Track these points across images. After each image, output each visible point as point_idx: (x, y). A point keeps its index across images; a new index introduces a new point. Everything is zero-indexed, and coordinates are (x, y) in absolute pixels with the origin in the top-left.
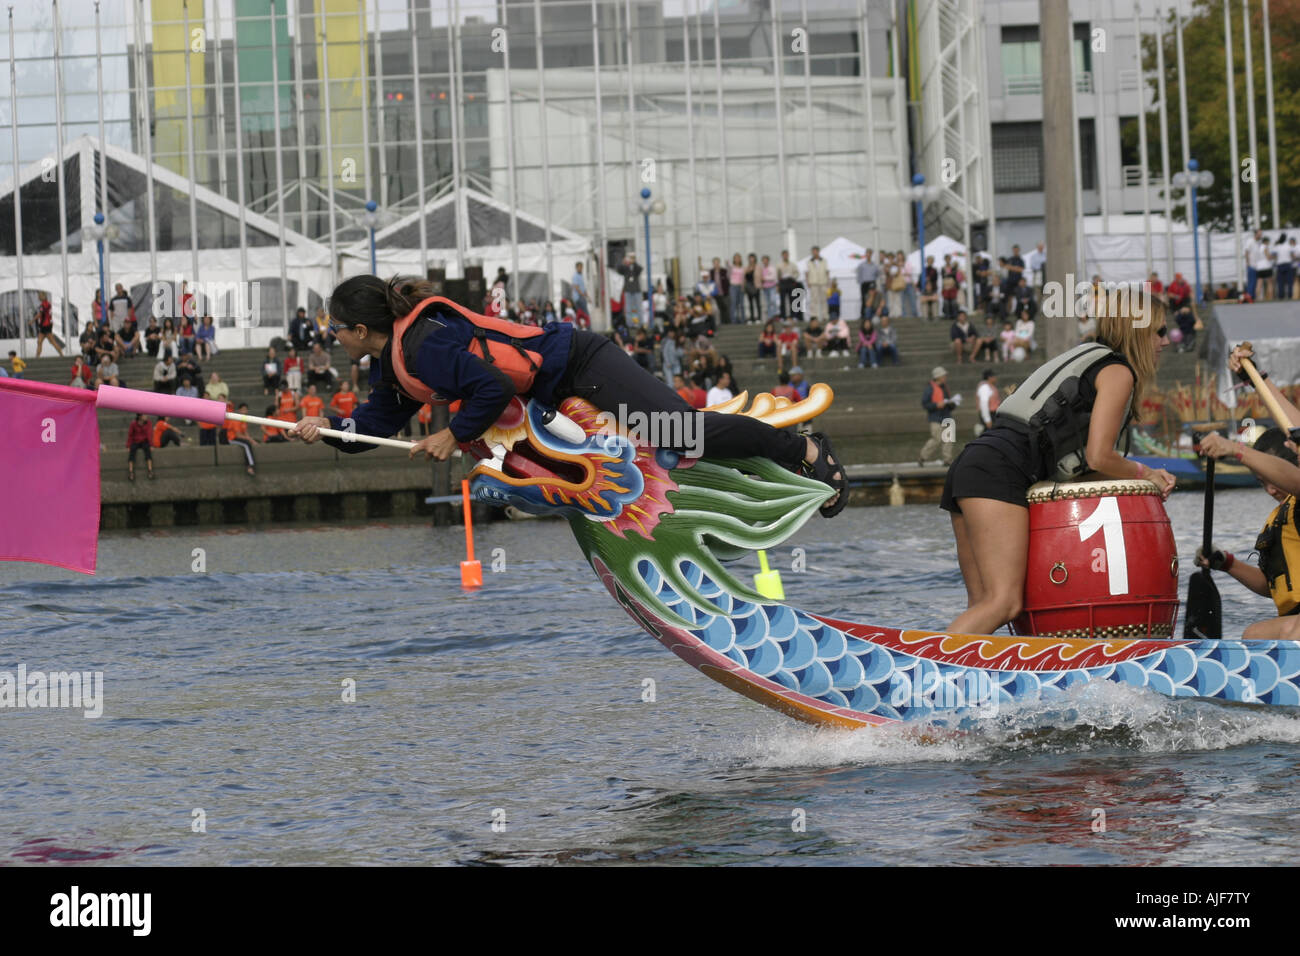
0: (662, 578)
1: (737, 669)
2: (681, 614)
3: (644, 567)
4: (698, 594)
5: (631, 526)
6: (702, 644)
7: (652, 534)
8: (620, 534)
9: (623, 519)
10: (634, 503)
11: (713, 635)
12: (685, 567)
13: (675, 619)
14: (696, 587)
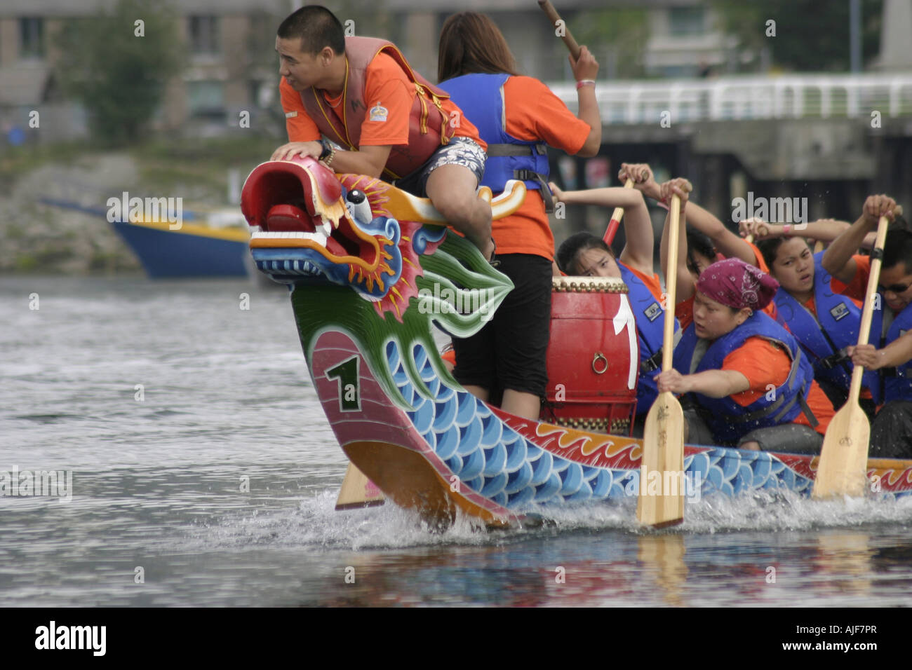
0: (400, 359)
1: (428, 451)
2: (404, 395)
3: (391, 347)
4: (418, 376)
5: (391, 308)
6: (412, 425)
7: (403, 318)
8: (382, 315)
9: (386, 300)
10: (395, 286)
11: (420, 418)
12: (418, 349)
13: (399, 399)
14: (419, 369)
